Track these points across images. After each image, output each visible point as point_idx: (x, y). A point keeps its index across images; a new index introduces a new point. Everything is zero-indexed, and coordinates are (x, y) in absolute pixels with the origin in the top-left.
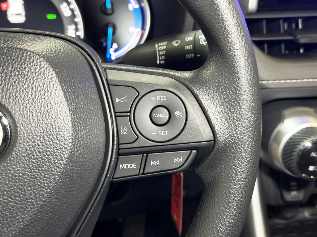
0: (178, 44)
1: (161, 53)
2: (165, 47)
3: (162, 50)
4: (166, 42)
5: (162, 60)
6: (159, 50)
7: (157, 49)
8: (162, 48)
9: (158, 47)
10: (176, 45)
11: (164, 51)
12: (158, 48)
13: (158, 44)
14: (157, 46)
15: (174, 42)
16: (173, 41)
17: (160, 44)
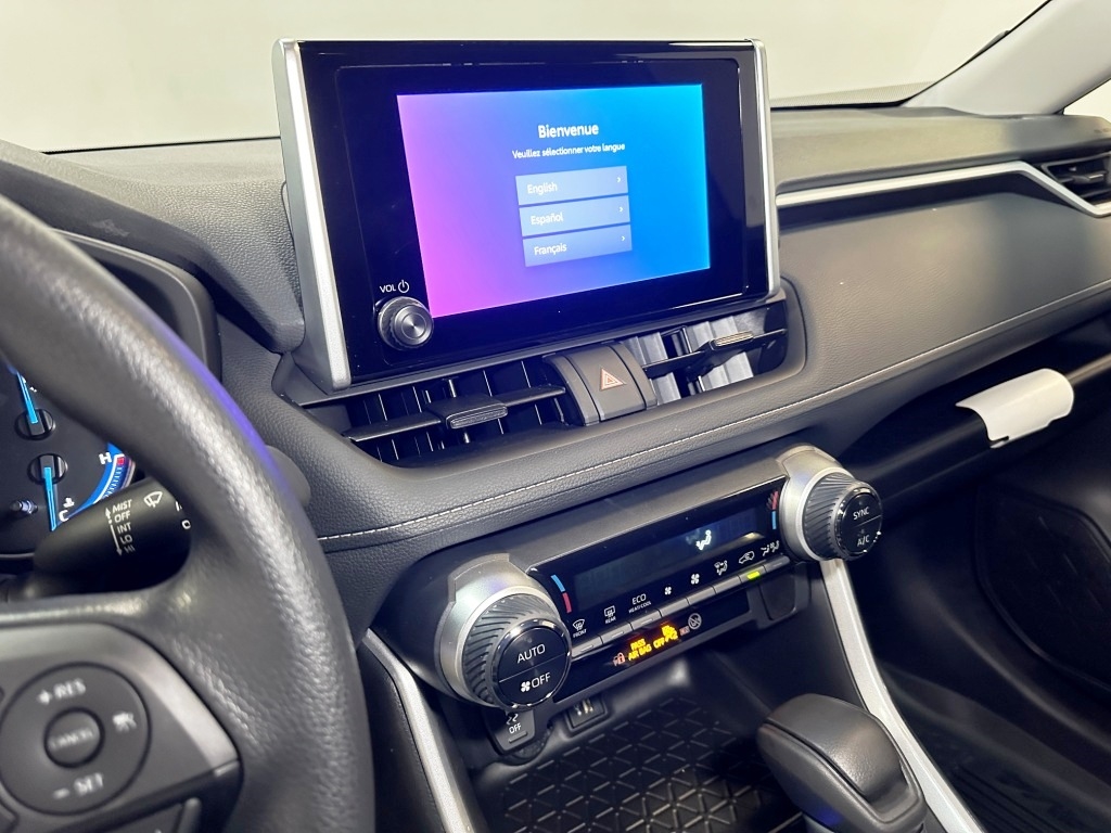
0: (158, 502)
1: (122, 529)
2: (128, 514)
3: (122, 523)
4: (129, 501)
5: (127, 545)
6: (114, 523)
7: (110, 522)
8: (121, 517)
9: (112, 516)
10: (153, 504)
11: (128, 524)
12: (112, 518)
13: (111, 510)
14: (108, 513)
15: (149, 497)
16: (147, 495)
17: (115, 509)
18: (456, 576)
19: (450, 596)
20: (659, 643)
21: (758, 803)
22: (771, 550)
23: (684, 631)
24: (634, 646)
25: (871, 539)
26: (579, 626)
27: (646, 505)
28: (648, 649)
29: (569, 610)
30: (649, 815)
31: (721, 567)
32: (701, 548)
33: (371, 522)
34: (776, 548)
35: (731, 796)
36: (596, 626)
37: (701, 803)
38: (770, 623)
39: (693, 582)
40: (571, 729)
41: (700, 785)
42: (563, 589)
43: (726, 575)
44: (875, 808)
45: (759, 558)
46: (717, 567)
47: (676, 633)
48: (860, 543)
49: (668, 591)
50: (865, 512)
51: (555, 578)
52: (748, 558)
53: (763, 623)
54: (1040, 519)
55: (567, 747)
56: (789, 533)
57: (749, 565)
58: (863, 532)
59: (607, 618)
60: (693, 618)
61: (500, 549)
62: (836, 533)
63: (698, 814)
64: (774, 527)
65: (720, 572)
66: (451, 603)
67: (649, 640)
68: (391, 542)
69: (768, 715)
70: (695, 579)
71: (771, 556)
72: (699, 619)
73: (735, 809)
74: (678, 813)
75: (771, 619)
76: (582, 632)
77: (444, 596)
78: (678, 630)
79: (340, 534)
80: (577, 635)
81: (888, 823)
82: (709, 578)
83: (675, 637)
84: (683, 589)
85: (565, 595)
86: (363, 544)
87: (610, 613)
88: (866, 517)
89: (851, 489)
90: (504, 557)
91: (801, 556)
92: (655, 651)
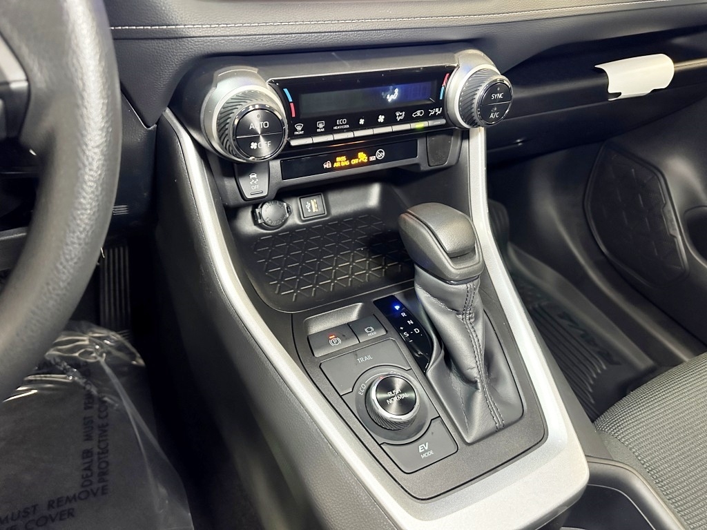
18: (220, 74)
19: (214, 84)
20: (354, 161)
21: (400, 270)
22: (436, 113)
23: (372, 158)
24: (338, 159)
25: (500, 115)
26: (299, 128)
27: (358, 61)
28: (347, 163)
29: (294, 115)
30: (336, 266)
31: (400, 116)
32: (389, 100)
33: (164, 20)
34: (439, 113)
35: (386, 265)
36: (310, 131)
37: (367, 265)
38: (429, 168)
39: (379, 121)
40: (303, 219)
41: (370, 257)
42: (291, 100)
43: (402, 122)
44: (452, 261)
45: (426, 117)
46: (398, 114)
47: (367, 158)
48: (492, 116)
49: (362, 122)
50: (500, 96)
51: (286, 90)
52: (419, 114)
53: (424, 167)
54: (633, 170)
55: (298, 227)
56: (450, 105)
57: (418, 119)
58: (495, 109)
59: (318, 128)
60: (380, 151)
61: (253, 65)
62: (478, 108)
63: (364, 270)
64: (441, 98)
65: (398, 119)
66: (213, 88)
67: (349, 159)
68: (177, 38)
69: (408, 208)
70: (381, 119)
71: (435, 117)
72: (384, 154)
73: (385, 271)
74: (352, 268)
75: (429, 166)
76: (301, 133)
77: (210, 83)
78: (368, 157)
79: (144, 26)
80: (297, 133)
81: (457, 269)
82: (391, 121)
83: (366, 161)
84: (372, 123)
85: (292, 105)
86: (158, 36)
87: (321, 125)
88: (501, 100)
89: (495, 78)
90: (254, 70)
91: (456, 123)
92: (351, 166)
